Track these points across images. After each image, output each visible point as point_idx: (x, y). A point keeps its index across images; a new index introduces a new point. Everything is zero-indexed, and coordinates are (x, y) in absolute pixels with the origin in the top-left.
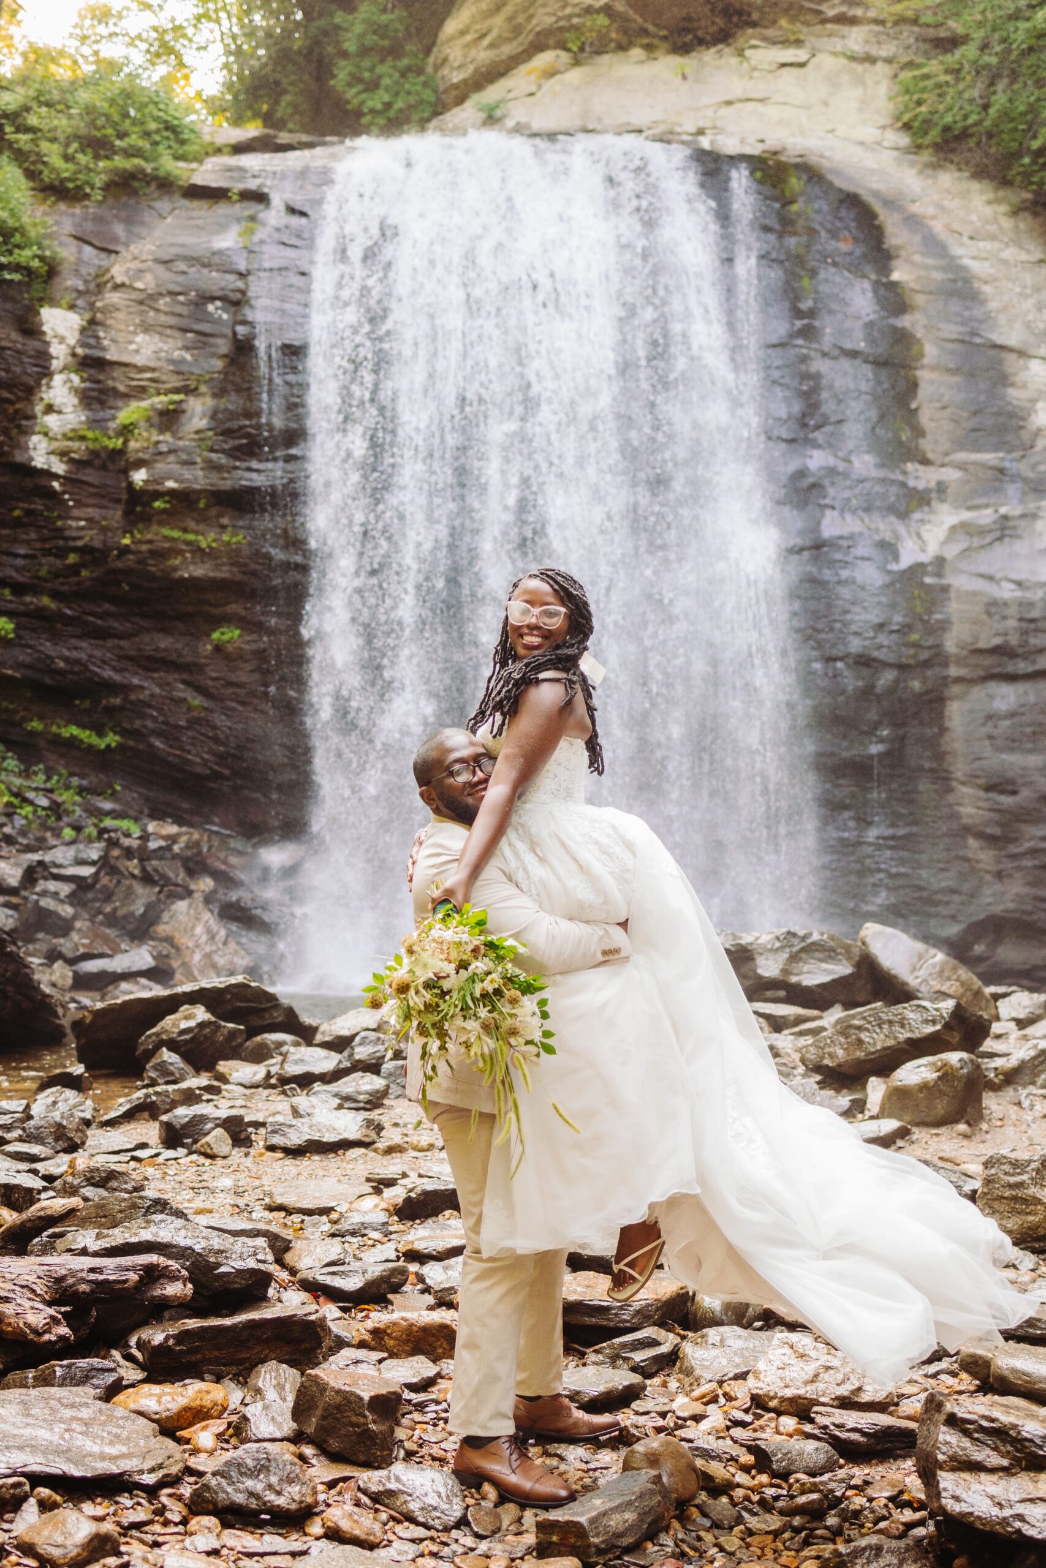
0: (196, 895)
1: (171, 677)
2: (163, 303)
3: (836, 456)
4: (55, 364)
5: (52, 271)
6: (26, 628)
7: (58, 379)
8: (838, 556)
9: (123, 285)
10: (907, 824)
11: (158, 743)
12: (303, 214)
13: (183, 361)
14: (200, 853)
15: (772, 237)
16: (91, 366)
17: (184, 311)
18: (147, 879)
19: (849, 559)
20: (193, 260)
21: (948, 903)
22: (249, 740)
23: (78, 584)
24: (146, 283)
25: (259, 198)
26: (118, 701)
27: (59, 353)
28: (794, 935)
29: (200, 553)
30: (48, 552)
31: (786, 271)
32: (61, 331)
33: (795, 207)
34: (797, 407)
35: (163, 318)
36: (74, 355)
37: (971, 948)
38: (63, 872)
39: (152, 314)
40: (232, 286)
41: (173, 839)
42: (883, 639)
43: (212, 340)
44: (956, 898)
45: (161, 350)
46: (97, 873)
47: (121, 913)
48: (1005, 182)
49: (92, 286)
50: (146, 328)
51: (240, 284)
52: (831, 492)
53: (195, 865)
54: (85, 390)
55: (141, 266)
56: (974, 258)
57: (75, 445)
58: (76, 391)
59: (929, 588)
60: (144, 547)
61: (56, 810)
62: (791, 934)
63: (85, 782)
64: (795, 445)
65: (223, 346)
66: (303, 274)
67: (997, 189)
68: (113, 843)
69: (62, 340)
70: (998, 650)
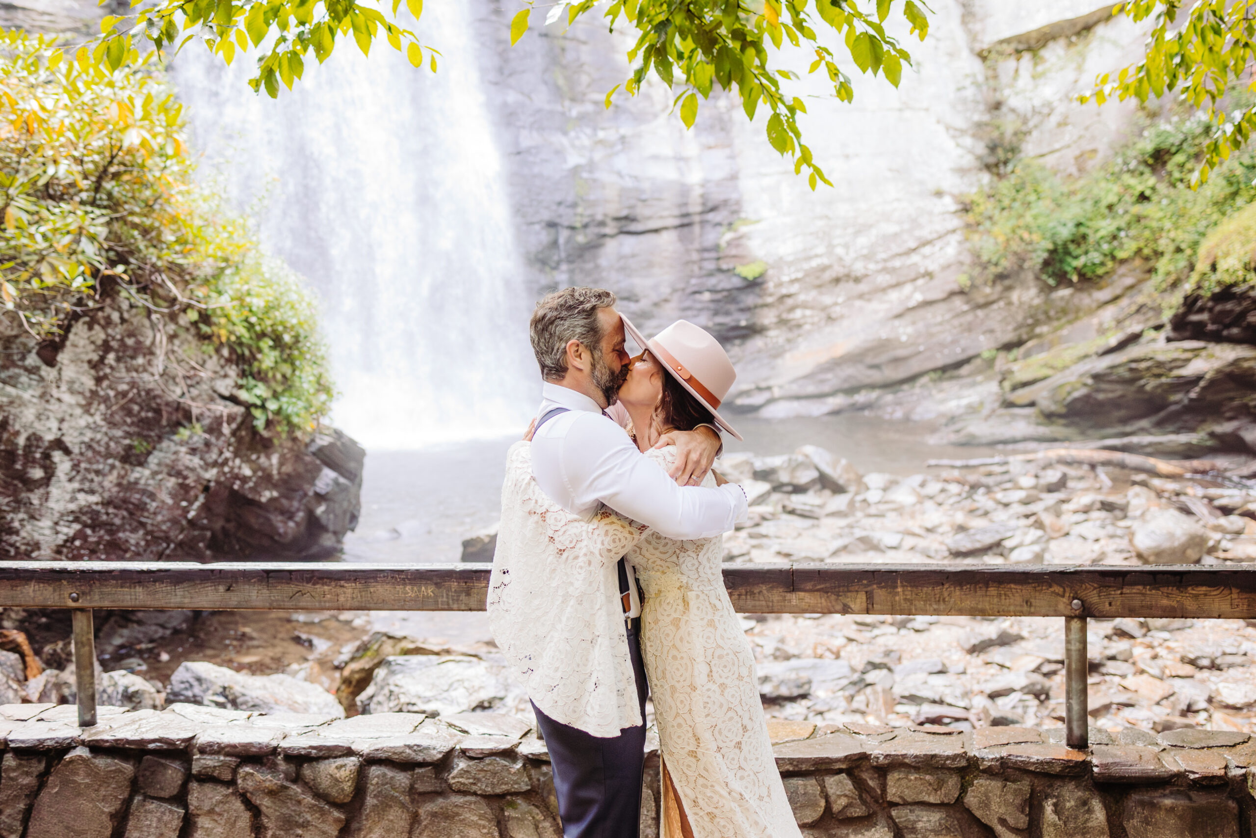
3: (523, 94)
8: (532, 159)
19: (538, 160)
34: (497, 62)
42: (562, 210)
52: (522, 117)
59: (587, 180)
64: (497, 87)
70: (626, 218)
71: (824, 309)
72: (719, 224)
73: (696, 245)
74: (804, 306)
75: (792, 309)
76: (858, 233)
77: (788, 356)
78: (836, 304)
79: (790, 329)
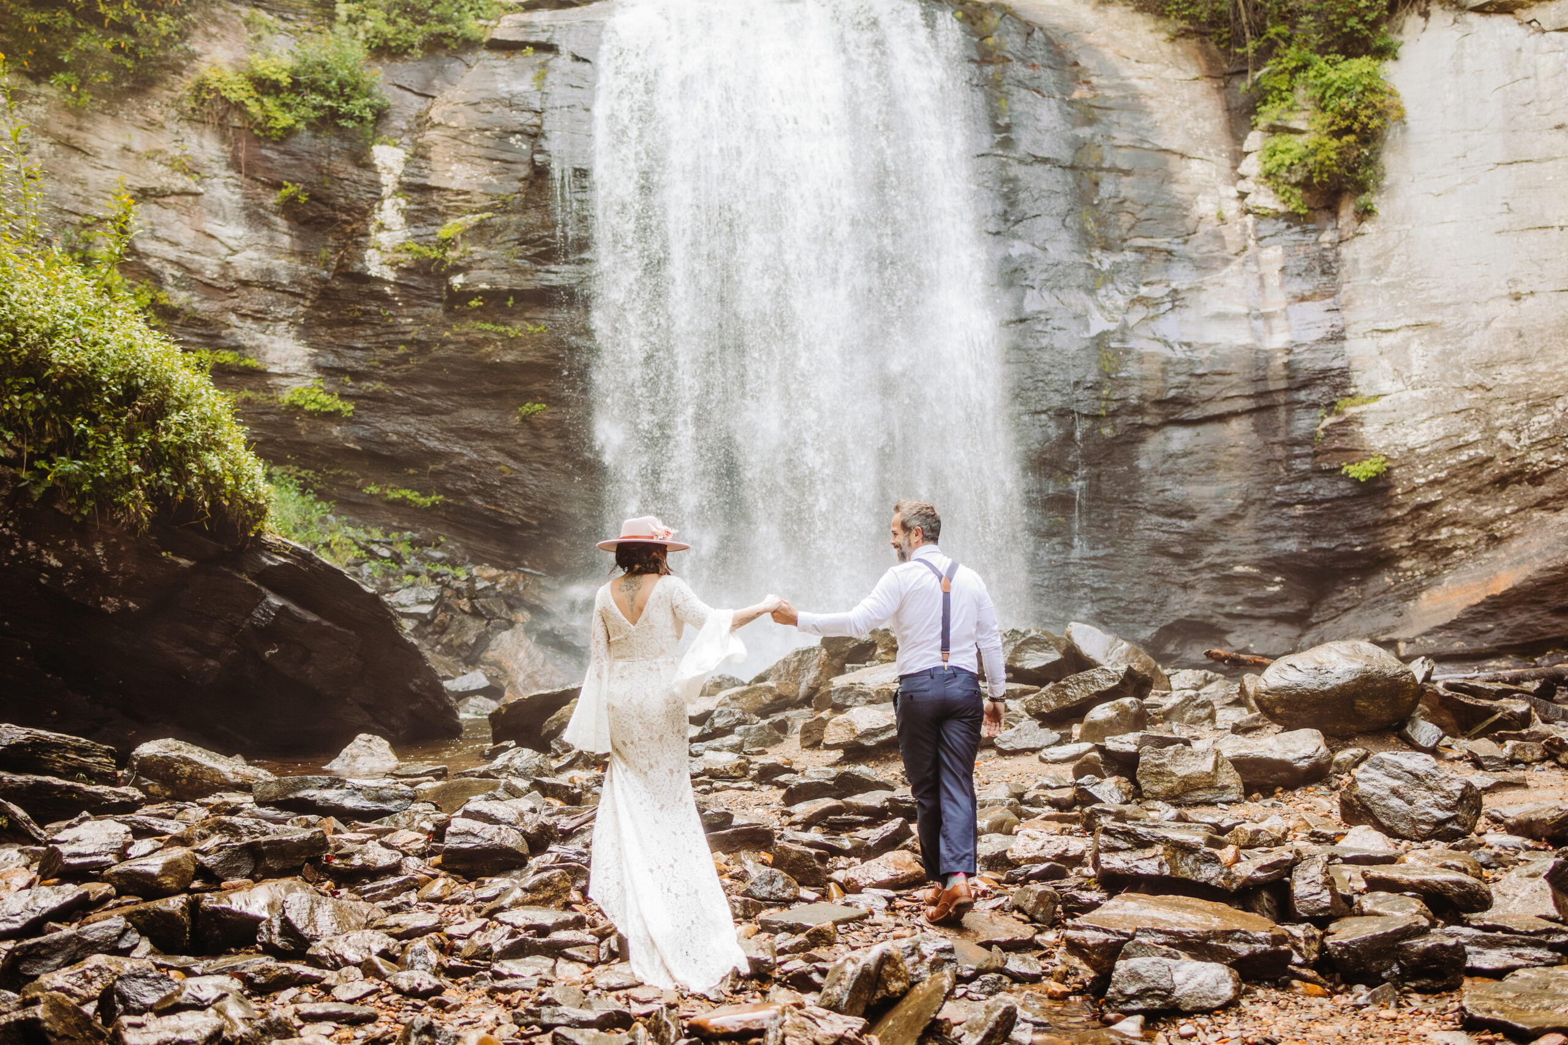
0: (517, 626)
1: (485, 445)
2: (473, 138)
3: (1033, 245)
4: (386, 191)
5: (381, 114)
6: (364, 409)
7: (387, 204)
8: (1039, 327)
9: (440, 124)
10: (1106, 547)
11: (478, 501)
12: (586, 61)
13: (491, 184)
14: (517, 591)
15: (973, 66)
16: (413, 191)
17: (491, 143)
18: (476, 614)
19: (1048, 329)
20: (496, 101)
21: (1142, 611)
22: (552, 495)
23: (407, 370)
24: (460, 121)
25: (548, 48)
26: (441, 467)
27: (388, 182)
28: (1017, 632)
29: (511, 343)
30: (382, 345)
31: (986, 94)
32: (389, 163)
33: (990, 41)
34: (1000, 206)
35: (473, 150)
36: (400, 183)
37: (1162, 648)
38: (405, 610)
39: (464, 146)
40: (530, 122)
41: (494, 580)
42: (1080, 394)
43: (513, 166)
44: (1149, 607)
45: (473, 176)
46: (435, 610)
47: (456, 642)
48: (1162, 15)
49: (414, 126)
50: (460, 159)
51: (536, 120)
52: (1031, 274)
53: (513, 601)
54: (409, 211)
55: (454, 108)
56: (1140, 78)
57: (403, 256)
58: (403, 211)
59: (1116, 351)
60: (462, 339)
61: (397, 558)
62: (1015, 632)
63: (416, 535)
64: (998, 237)
65: (524, 171)
66: (587, 110)
67: (1157, 20)
68: (446, 586)
69: (390, 171)
70: (1174, 400)
71: (1483, 525)
72: (1315, 405)
73: (1281, 436)
74: (1453, 521)
75: (1435, 526)
76: (1534, 407)
77: (1424, 595)
78: (1500, 517)
79: (1433, 558)
